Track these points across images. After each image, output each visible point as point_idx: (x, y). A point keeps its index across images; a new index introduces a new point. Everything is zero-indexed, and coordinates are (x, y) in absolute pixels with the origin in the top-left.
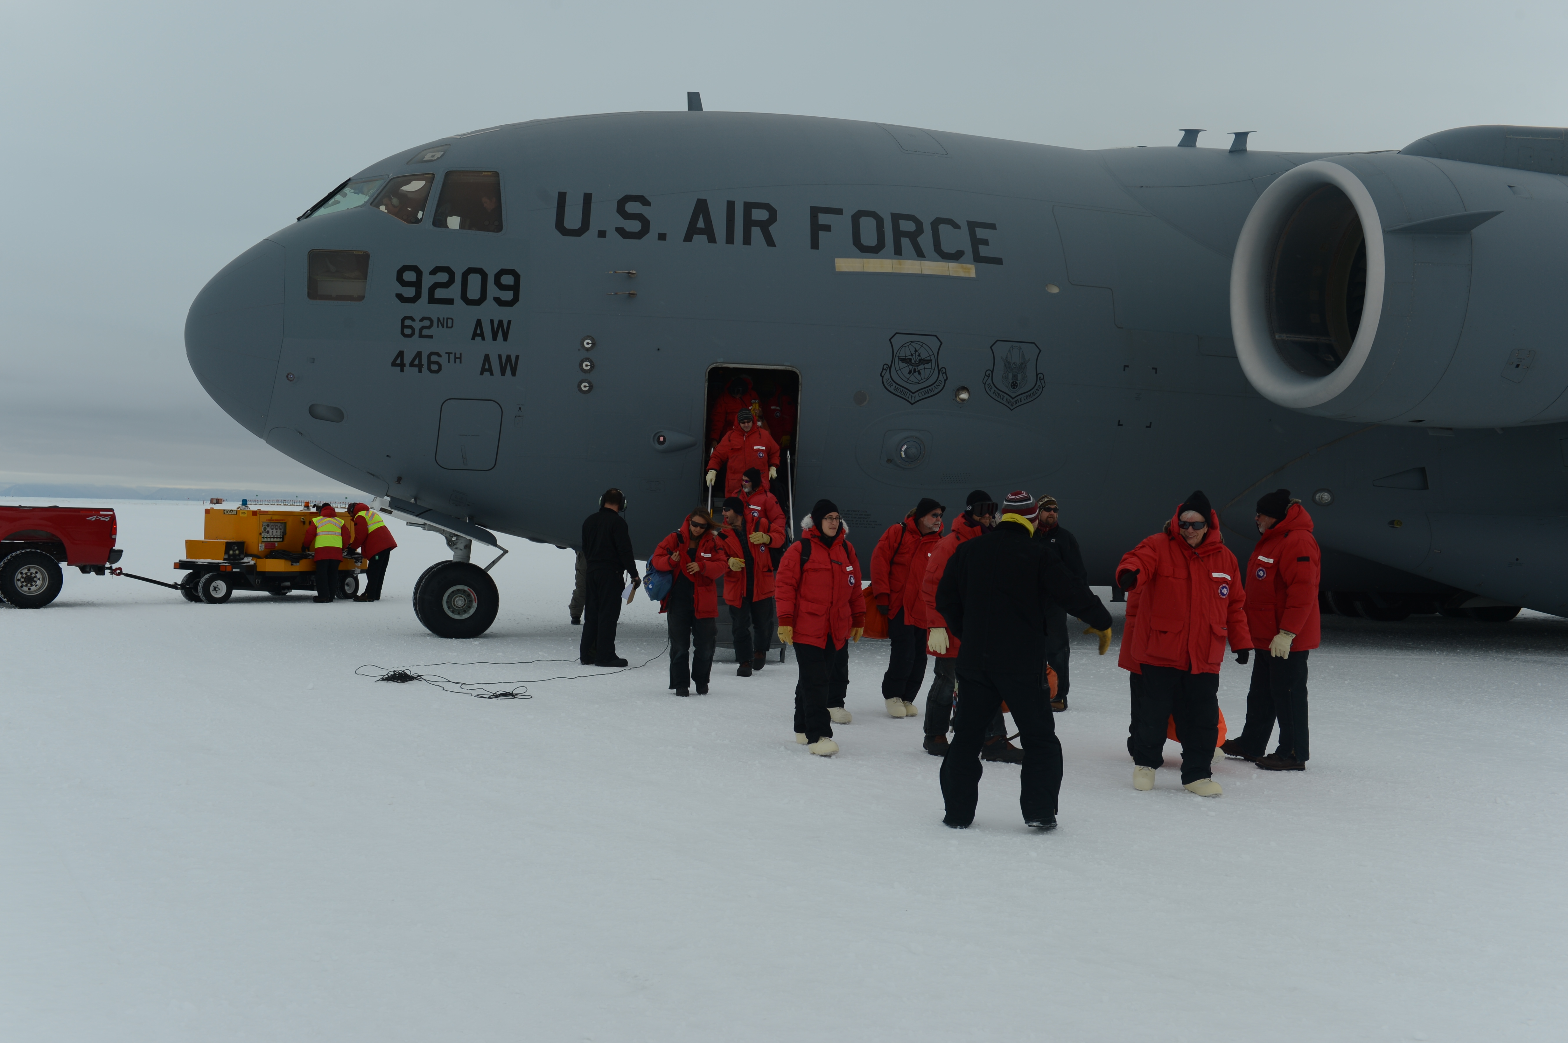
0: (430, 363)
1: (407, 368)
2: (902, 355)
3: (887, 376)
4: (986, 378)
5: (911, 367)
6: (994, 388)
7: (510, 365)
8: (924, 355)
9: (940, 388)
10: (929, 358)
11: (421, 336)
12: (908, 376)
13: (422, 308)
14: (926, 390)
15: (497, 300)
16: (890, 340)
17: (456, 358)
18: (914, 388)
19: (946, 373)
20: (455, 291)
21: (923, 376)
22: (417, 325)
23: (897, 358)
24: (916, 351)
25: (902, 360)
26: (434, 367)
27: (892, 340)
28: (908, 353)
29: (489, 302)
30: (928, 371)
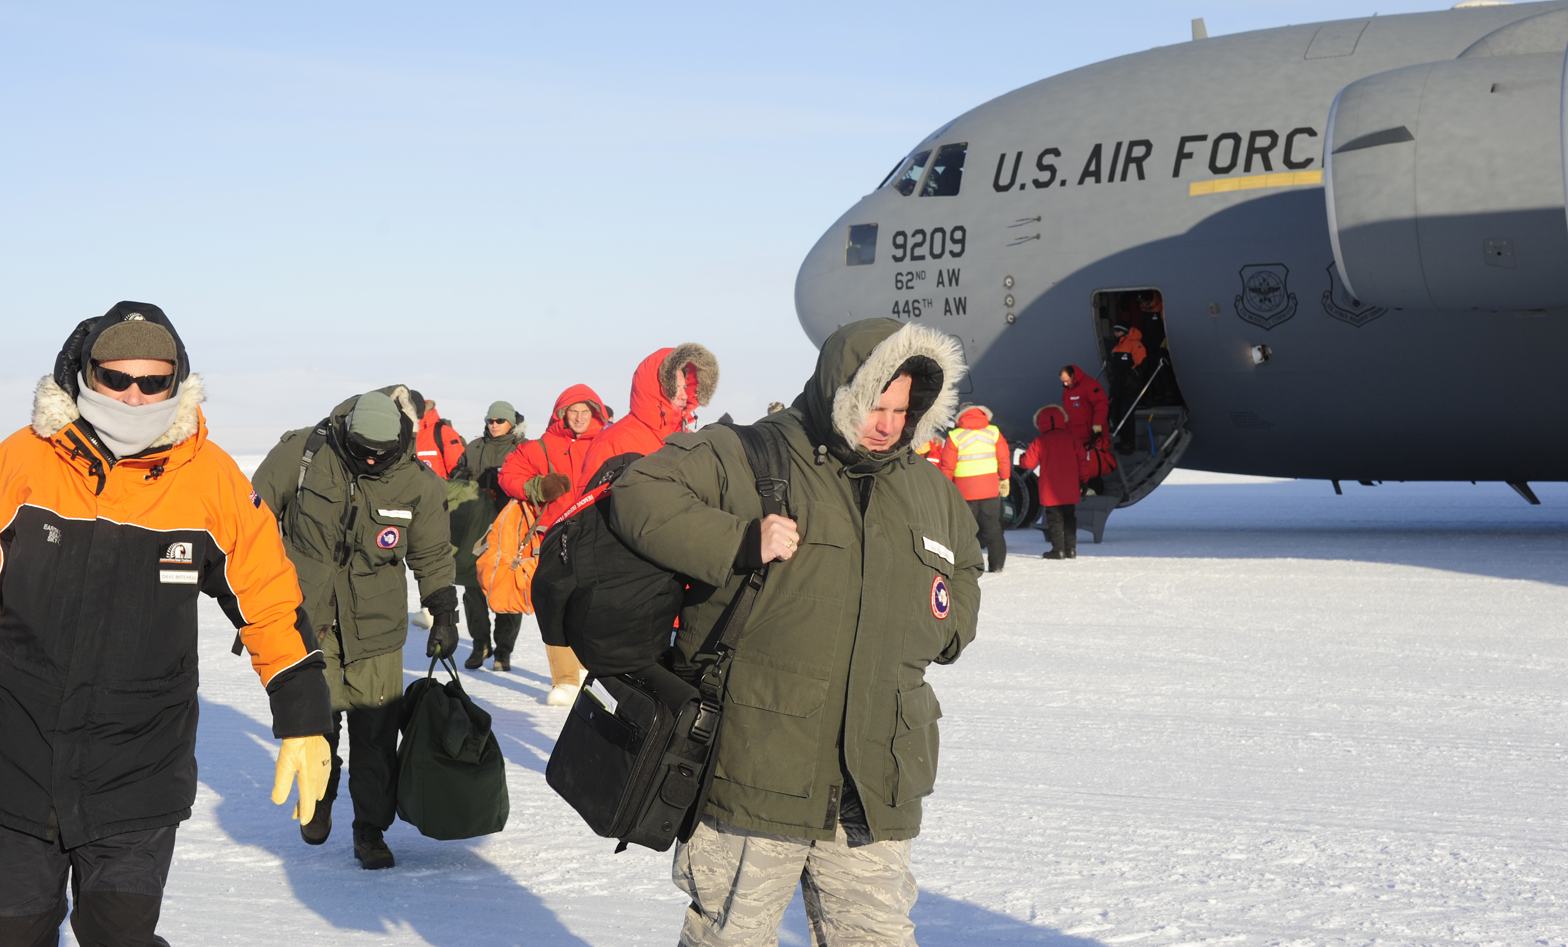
0: (914, 308)
1: (902, 314)
2: (1252, 285)
3: (1240, 306)
4: (1325, 299)
5: (1261, 296)
6: (1335, 308)
7: (962, 305)
8: (1272, 284)
9: (1291, 313)
10: (1277, 286)
11: (908, 288)
12: (1259, 304)
13: (907, 265)
14: (1279, 315)
15: (952, 253)
16: (1240, 273)
17: (929, 303)
18: (1267, 315)
19: (1295, 298)
20: (924, 250)
21: (1273, 303)
22: (904, 279)
23: (1247, 290)
24: (1264, 280)
25: (1253, 290)
26: (917, 312)
27: (1243, 273)
28: (1257, 284)
29: (947, 255)
30: (1277, 299)
